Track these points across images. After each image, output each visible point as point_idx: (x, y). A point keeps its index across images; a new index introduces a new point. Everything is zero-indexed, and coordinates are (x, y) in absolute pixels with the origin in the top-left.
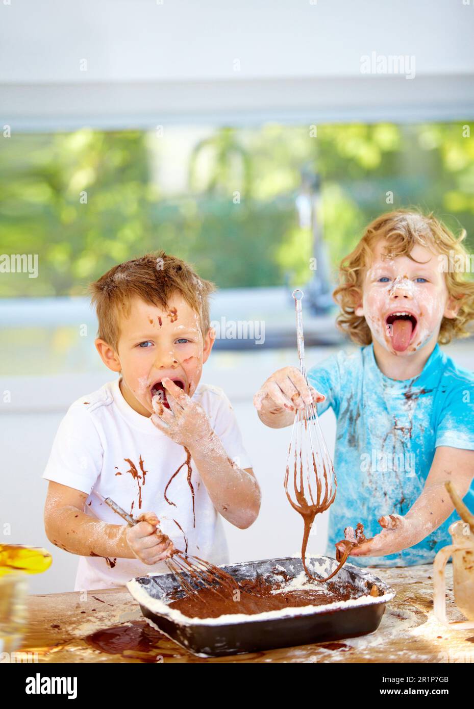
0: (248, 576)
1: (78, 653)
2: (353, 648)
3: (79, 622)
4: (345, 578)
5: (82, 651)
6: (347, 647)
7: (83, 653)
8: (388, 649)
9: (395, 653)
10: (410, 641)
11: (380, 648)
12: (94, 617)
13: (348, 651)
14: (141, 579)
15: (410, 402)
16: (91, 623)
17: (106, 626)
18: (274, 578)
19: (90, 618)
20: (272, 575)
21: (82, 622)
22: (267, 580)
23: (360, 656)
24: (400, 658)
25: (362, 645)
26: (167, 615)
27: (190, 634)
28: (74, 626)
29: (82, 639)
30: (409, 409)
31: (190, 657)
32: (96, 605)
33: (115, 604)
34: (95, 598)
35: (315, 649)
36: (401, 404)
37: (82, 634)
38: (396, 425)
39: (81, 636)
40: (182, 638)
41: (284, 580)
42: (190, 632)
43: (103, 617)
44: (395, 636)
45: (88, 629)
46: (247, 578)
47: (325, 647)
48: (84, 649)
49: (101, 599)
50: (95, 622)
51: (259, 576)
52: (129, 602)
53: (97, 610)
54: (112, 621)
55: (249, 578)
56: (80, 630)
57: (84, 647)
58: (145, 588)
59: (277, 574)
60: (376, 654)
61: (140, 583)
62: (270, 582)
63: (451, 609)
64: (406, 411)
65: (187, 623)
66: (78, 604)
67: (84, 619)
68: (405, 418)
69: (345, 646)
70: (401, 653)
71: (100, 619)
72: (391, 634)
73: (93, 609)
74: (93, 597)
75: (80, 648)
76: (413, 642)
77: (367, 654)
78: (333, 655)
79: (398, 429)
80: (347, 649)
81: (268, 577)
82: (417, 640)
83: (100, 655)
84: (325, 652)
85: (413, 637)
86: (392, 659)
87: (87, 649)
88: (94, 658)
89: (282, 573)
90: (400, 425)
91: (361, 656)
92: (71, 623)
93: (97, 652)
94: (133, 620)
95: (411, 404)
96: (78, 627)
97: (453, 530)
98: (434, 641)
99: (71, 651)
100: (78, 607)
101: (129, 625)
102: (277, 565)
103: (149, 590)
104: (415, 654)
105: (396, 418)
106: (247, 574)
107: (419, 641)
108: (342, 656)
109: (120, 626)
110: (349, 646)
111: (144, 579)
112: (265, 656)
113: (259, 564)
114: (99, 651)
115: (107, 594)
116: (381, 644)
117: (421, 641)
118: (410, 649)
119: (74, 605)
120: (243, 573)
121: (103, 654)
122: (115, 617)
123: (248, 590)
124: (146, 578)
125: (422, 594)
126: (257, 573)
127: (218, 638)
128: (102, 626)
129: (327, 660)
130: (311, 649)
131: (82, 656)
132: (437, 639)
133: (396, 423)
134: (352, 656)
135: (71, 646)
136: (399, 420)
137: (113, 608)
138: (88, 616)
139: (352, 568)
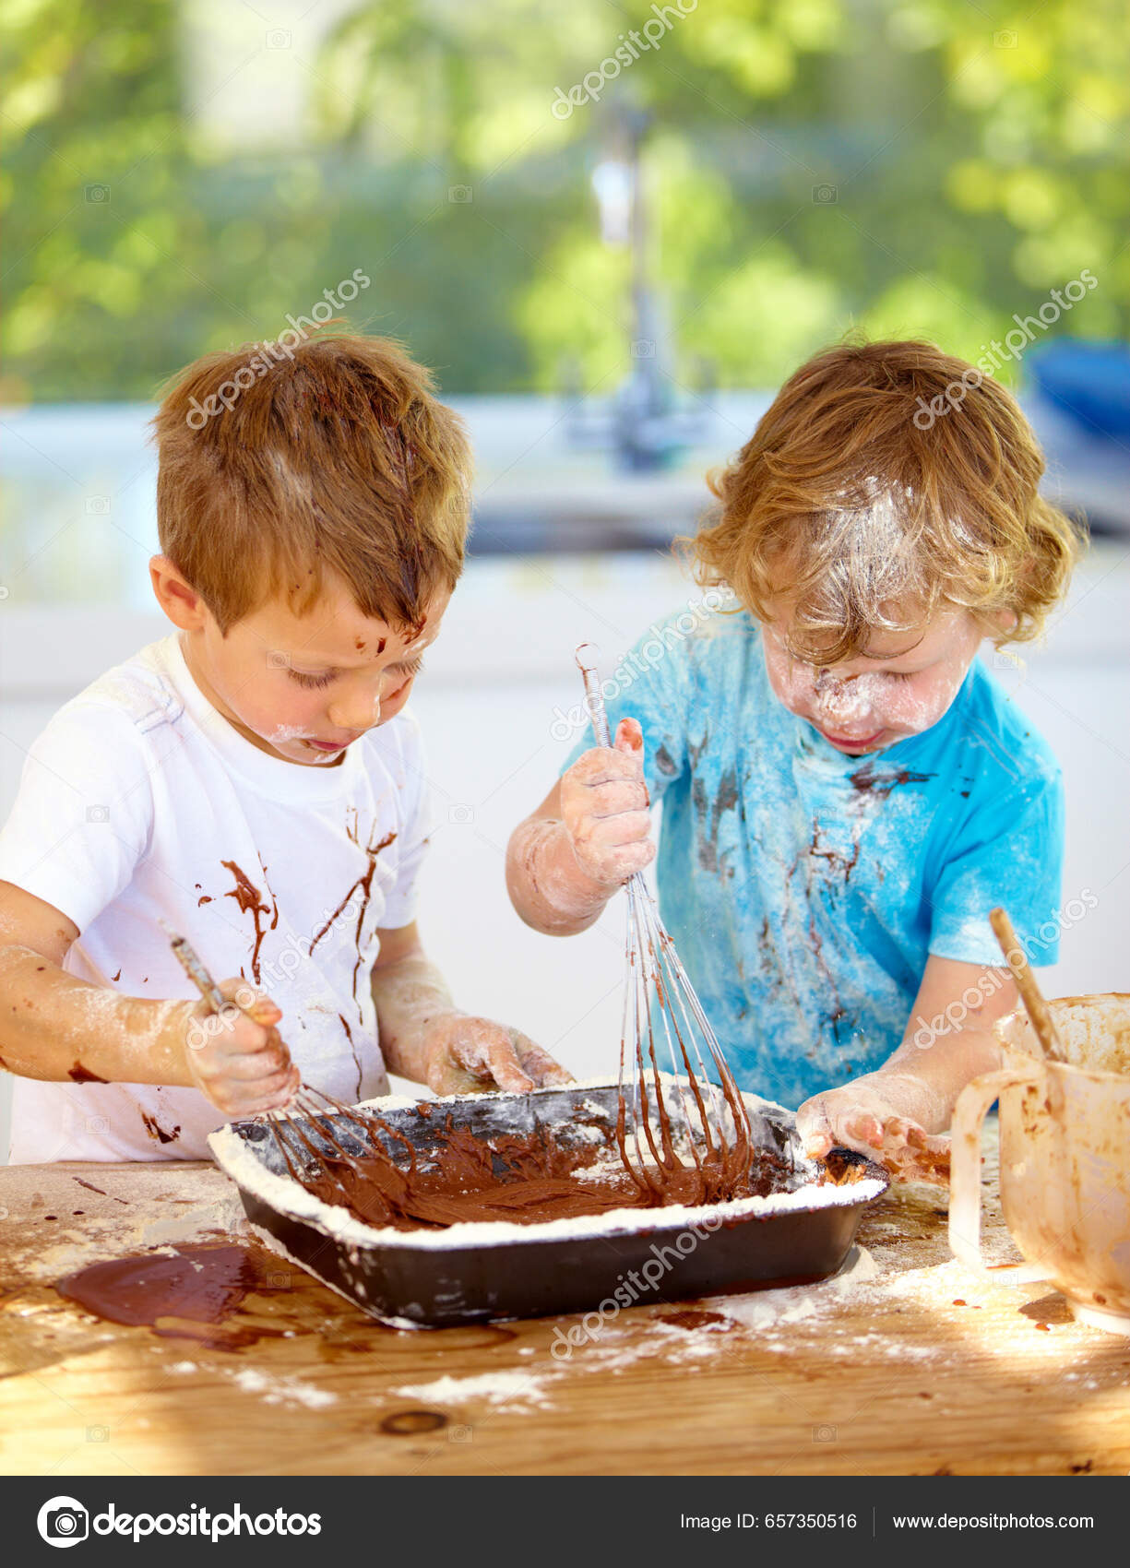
0: (513, 1127)
1: (41, 1321)
2: (741, 1325)
3: (41, 1244)
4: (759, 1138)
5: (51, 1317)
6: (727, 1321)
7: (54, 1321)
8: (830, 1331)
9: (846, 1341)
10: (886, 1310)
11: (809, 1326)
12: (79, 1229)
13: (729, 1331)
14: (244, 1127)
15: (866, 797)
16: (72, 1245)
17: (110, 1254)
18: (578, 1133)
19: (69, 1233)
20: (573, 1125)
21: (48, 1242)
22: (560, 1138)
23: (758, 1344)
24: (859, 1354)
25: (762, 1319)
26: (314, 1219)
27: (372, 1269)
28: (29, 1251)
29: (50, 1287)
30: (858, 812)
31: (325, 1338)
32: (85, 1198)
33: (132, 1198)
34: (81, 1183)
35: (645, 1326)
36: (841, 799)
37: (49, 1274)
38: (815, 845)
39: (46, 1277)
40: (350, 1280)
41: (603, 1138)
42: (373, 1263)
43: (101, 1231)
44: (847, 1297)
45: (62, 1261)
46: (510, 1131)
47: (670, 1320)
48: (55, 1312)
49: (95, 1185)
50: (81, 1244)
51: (539, 1126)
52: (169, 1195)
53: (87, 1213)
54: (126, 1241)
55: (514, 1131)
56: (44, 1263)
57: (55, 1307)
58: (254, 1149)
59: (588, 1123)
60: (798, 1342)
61: (242, 1137)
62: (567, 1142)
63: (988, 1231)
64: (850, 815)
65: (367, 1242)
66: (38, 1196)
67: (54, 1233)
68: (842, 832)
69: (720, 1318)
70: (863, 1340)
71: (95, 1235)
72: (836, 1293)
73: (76, 1210)
74: (76, 1179)
75: (45, 1307)
76: (892, 1313)
77: (775, 1341)
78: (690, 1342)
79: (818, 856)
80: (725, 1327)
81: (563, 1129)
82: (903, 1309)
83: (96, 1327)
84: (671, 1334)
85: (895, 1300)
86: (842, 1356)
87: (62, 1310)
88: (83, 1335)
89: (598, 1121)
90: (824, 847)
91: (760, 1346)
92: (21, 1245)
93: (90, 1319)
94: (180, 1240)
95: (867, 801)
96: (39, 1256)
97: (1002, 1033)
98: (946, 1311)
99: (22, 1317)
100: (38, 1203)
101: (171, 1252)
102: (587, 1100)
103: (263, 1155)
104: (898, 1343)
105: (819, 828)
106: (512, 1121)
107: (908, 1312)
108: (714, 1344)
109: (147, 1254)
110: (732, 1319)
111: (251, 1126)
112: (516, 1342)
113: (542, 1098)
114: (93, 1318)
115: (110, 1174)
116: (812, 1317)
117: (914, 1311)
118: (884, 1332)
119: (28, 1197)
120: (500, 1118)
121: (105, 1324)
122: (132, 1230)
123: (513, 1161)
124: (255, 1123)
125: (913, 1191)
126: (537, 1120)
127: (443, 1281)
128: (101, 1253)
129: (674, 1353)
130: (634, 1325)
131: (51, 1328)
132: (954, 1306)
133: (815, 838)
134: (738, 1344)
135: (22, 1303)
136: (825, 833)
137: (127, 1209)
138: (64, 1227)
139: (776, 1113)
